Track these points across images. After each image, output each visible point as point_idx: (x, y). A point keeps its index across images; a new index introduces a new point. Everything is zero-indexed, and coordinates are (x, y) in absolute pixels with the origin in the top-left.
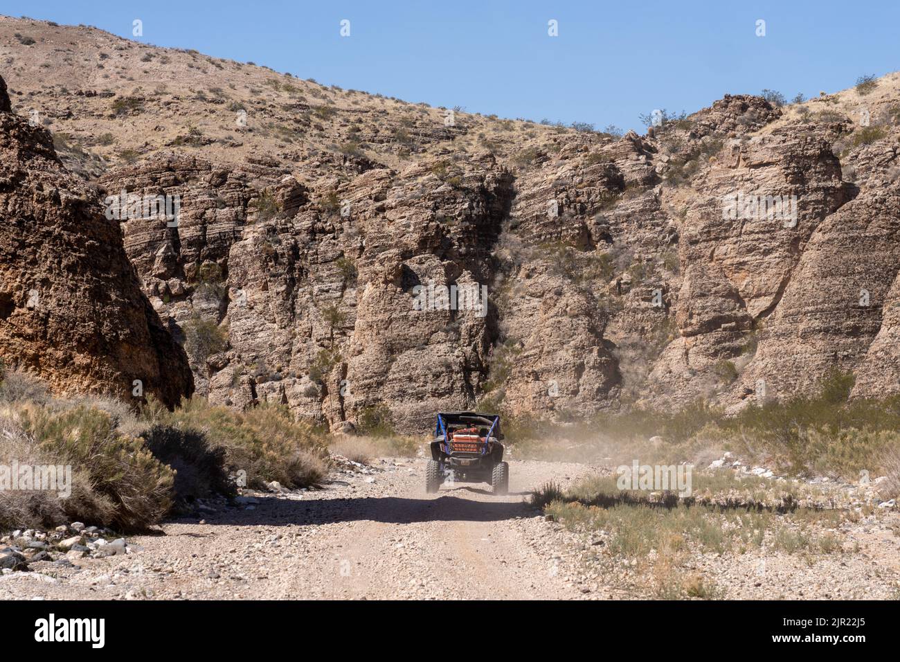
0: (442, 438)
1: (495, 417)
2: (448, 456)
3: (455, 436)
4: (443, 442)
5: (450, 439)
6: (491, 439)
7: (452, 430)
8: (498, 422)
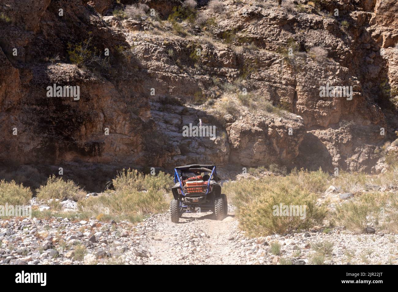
0: (178, 185)
1: (213, 167)
2: (184, 197)
3: (187, 183)
4: (179, 188)
5: (183, 185)
6: (212, 182)
7: (184, 178)
8: (215, 170)
